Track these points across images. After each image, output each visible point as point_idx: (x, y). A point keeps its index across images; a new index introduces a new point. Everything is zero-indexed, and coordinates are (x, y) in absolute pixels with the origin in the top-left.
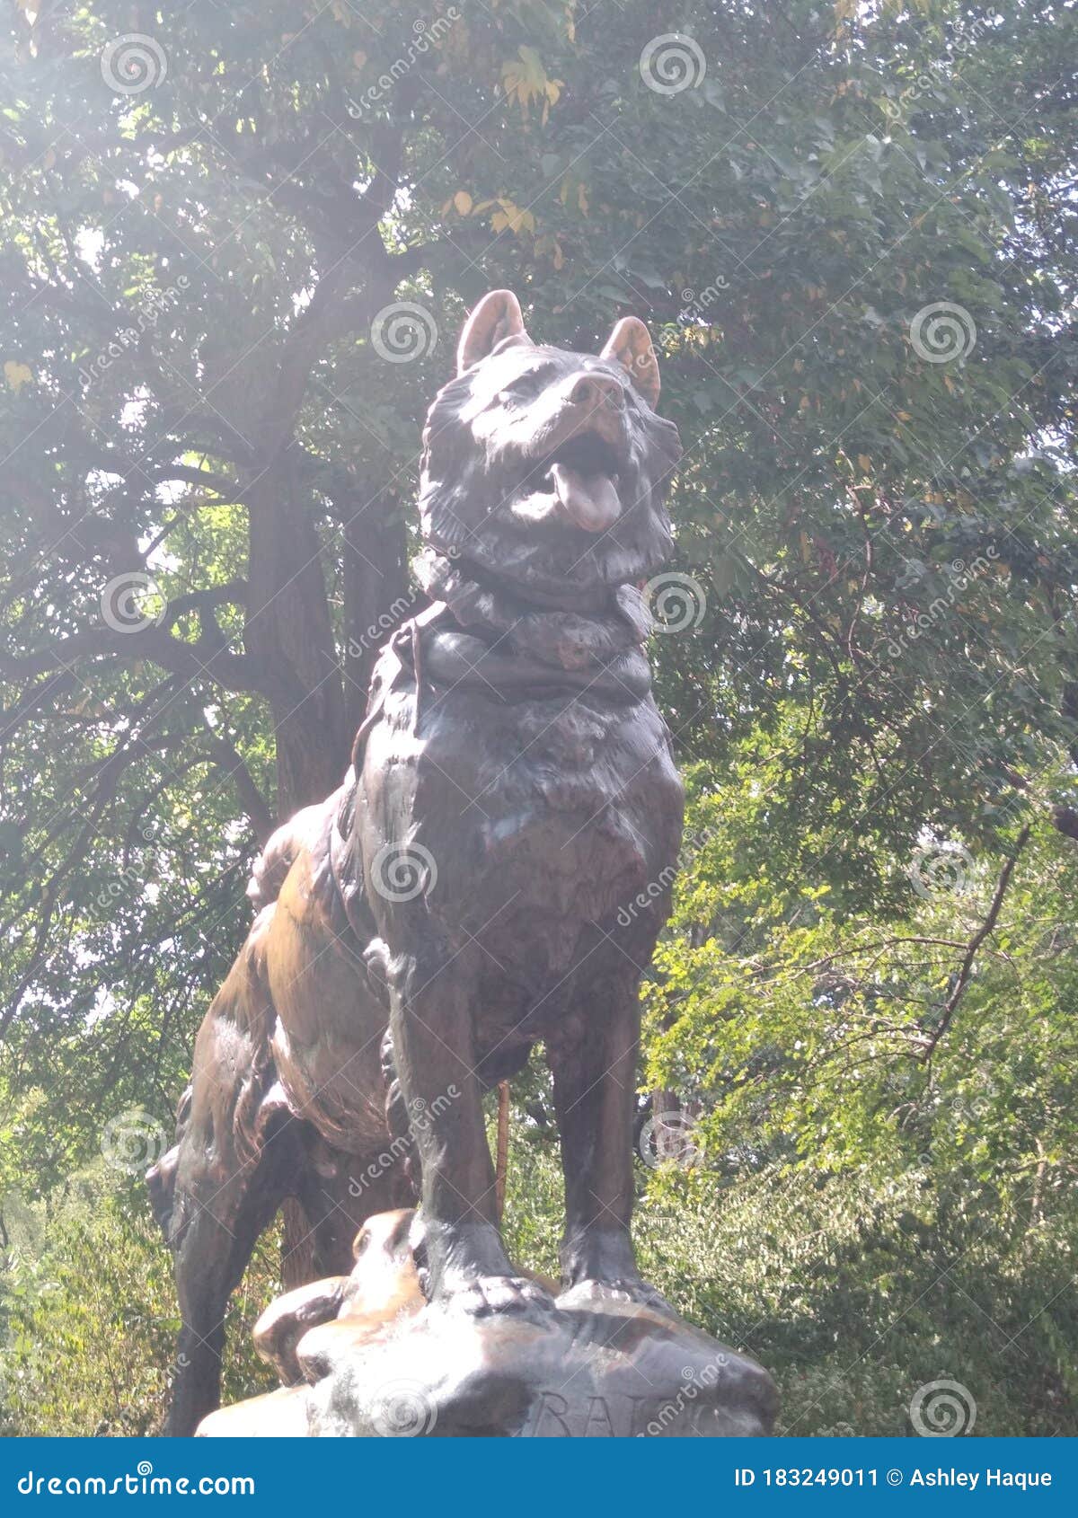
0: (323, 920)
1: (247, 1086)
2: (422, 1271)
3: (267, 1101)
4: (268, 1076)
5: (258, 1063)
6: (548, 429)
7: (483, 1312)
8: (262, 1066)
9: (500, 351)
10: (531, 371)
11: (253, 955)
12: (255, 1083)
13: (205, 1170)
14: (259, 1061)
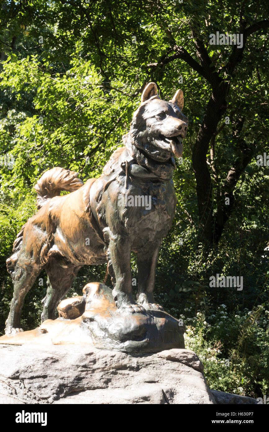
0: (88, 219)
1: (45, 245)
2: (116, 302)
3: (51, 250)
4: (52, 243)
5: (49, 240)
6: (171, 133)
7: (134, 312)
8: (50, 241)
9: (152, 99)
10: (163, 111)
11: (50, 214)
12: (48, 245)
13: (30, 264)
14: (50, 239)
